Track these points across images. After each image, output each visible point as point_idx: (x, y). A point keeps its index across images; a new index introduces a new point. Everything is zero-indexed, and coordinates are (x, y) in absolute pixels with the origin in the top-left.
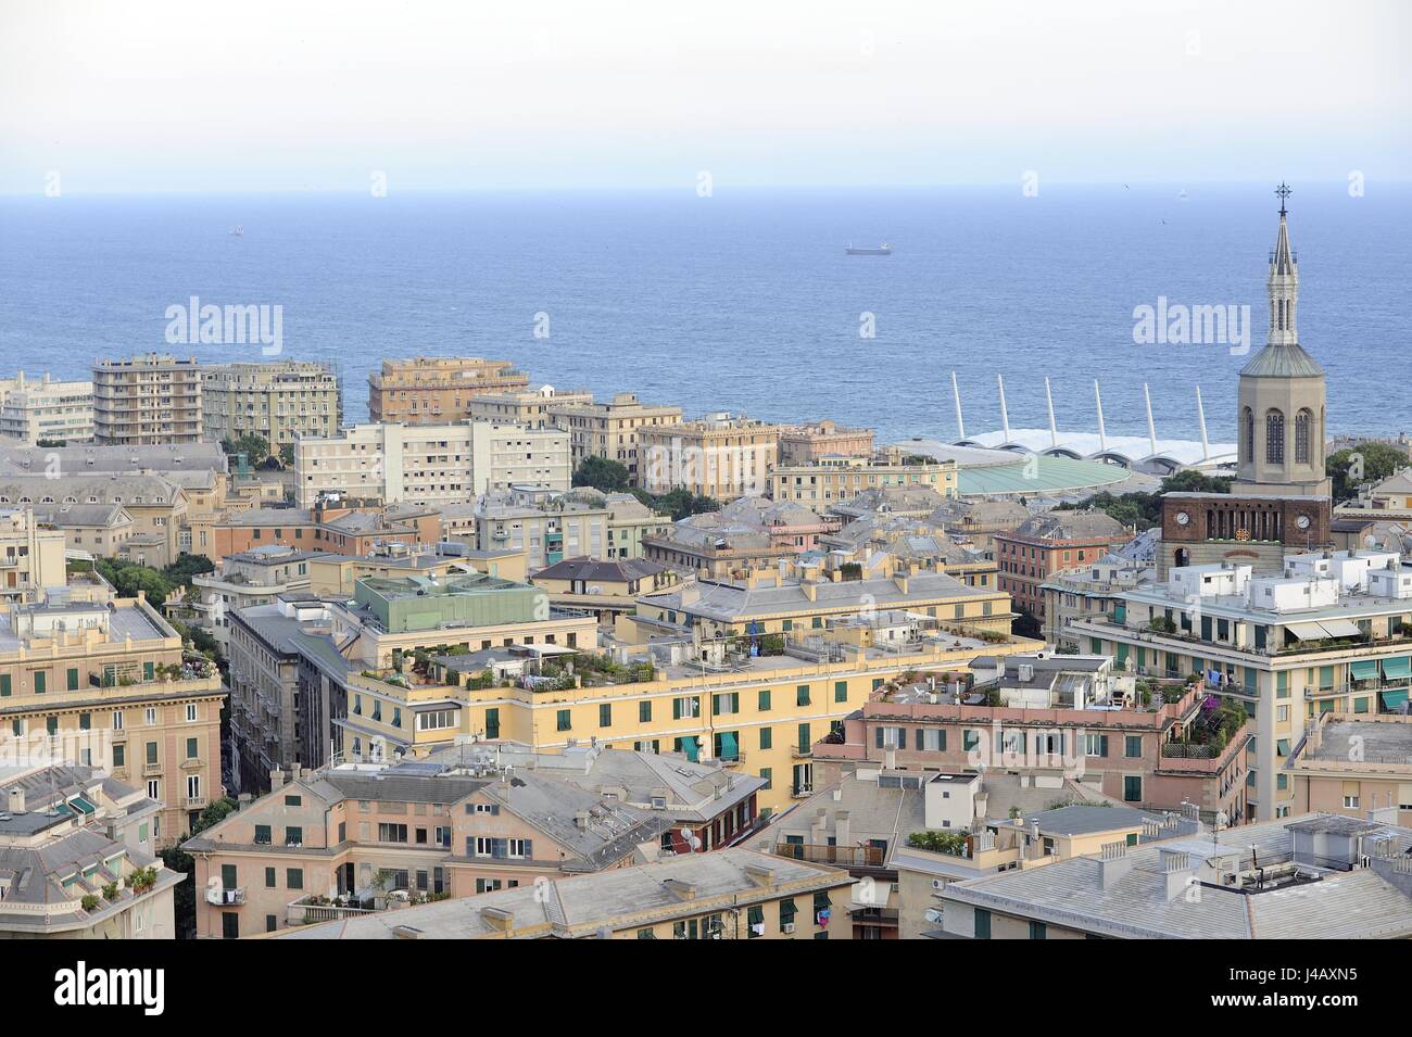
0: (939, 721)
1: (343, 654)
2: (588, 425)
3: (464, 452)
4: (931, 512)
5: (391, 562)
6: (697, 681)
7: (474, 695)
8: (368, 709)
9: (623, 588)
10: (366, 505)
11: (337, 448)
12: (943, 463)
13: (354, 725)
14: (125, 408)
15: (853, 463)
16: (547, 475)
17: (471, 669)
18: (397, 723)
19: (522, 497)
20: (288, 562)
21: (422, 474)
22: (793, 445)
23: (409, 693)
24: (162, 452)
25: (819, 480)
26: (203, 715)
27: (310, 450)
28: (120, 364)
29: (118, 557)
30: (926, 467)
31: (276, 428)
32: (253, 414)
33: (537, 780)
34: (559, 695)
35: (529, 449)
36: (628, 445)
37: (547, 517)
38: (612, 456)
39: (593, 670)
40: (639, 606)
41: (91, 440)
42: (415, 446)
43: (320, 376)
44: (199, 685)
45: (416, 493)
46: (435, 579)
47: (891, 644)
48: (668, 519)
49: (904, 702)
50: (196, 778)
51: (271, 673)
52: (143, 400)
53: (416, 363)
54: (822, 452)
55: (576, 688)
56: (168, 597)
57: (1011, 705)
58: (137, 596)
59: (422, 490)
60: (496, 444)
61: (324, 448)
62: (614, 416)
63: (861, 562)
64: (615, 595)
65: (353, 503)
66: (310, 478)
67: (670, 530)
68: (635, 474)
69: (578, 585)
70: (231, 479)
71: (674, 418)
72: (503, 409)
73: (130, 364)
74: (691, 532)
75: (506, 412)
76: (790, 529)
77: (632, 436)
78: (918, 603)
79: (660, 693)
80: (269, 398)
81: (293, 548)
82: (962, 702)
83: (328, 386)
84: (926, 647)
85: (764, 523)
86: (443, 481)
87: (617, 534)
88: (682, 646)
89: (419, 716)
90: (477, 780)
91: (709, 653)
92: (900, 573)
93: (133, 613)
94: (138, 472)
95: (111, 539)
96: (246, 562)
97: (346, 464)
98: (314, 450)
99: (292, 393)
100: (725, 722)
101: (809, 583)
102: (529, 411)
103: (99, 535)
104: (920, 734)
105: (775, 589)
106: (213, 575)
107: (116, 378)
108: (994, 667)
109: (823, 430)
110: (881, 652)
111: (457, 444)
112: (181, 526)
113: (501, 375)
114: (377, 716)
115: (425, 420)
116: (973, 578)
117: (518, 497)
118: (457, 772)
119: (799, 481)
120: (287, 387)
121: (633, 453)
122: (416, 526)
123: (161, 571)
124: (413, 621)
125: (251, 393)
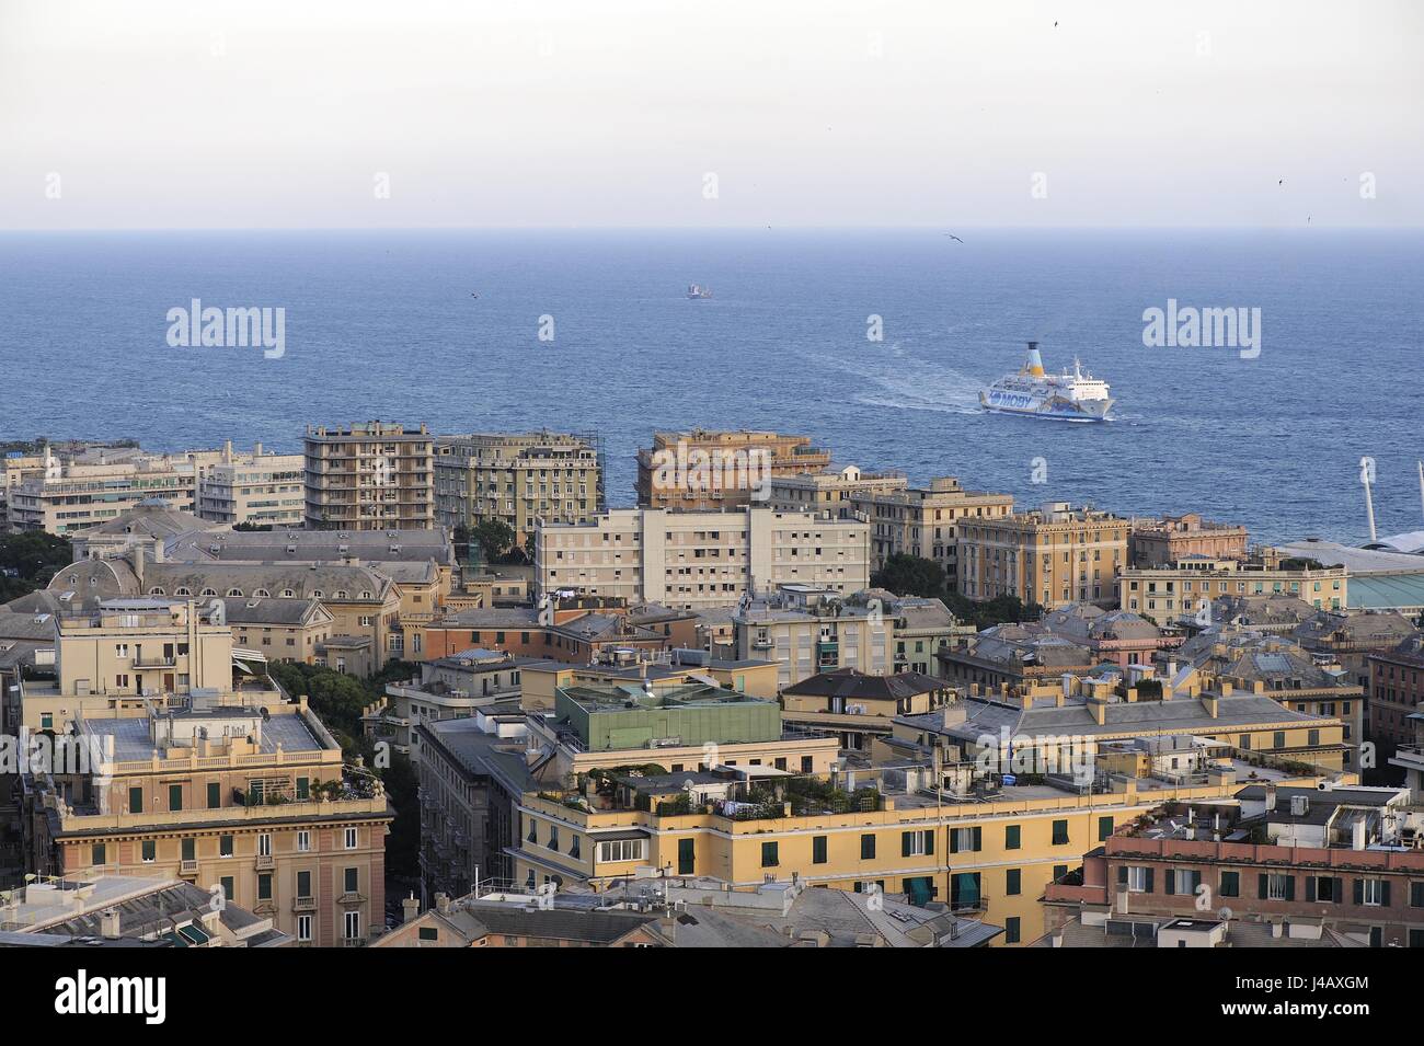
0: (1193, 859)
1: (535, 775)
2: (898, 515)
3: (740, 546)
4: (1295, 625)
5: (617, 672)
6: (930, 812)
7: (664, 822)
8: (544, 836)
9: (889, 708)
10: (606, 606)
11: (587, 538)
12: (1329, 568)
13: (528, 855)
14: (340, 486)
15: (1219, 566)
16: (840, 575)
17: (663, 791)
18: (575, 853)
19: (792, 599)
20: (499, 669)
21: (688, 571)
22: (1147, 544)
23: (590, 818)
24: (378, 539)
25: (1176, 586)
26: (364, 841)
27: (555, 539)
28: (337, 434)
29: (313, 663)
30: (1307, 573)
31: (523, 514)
32: (495, 497)
33: (712, 918)
34: (764, 824)
35: (818, 543)
36: (946, 540)
37: (819, 622)
38: (926, 552)
39: (807, 795)
40: (896, 727)
41: (302, 525)
42: (681, 537)
43: (578, 451)
44: (360, 806)
45: (681, 594)
46: (651, 690)
47: (1174, 774)
48: (973, 629)
49: (1156, 837)
50: (356, 915)
51: (460, 798)
52: (363, 477)
53: (694, 437)
54: (1182, 550)
55: (785, 816)
56: (366, 710)
57: (1280, 843)
58: (299, 703)
59: (689, 590)
60: (778, 535)
61: (571, 538)
62: (929, 505)
63: (1162, 680)
64: (880, 715)
65: (591, 603)
66: (553, 573)
67: (971, 641)
68: (952, 576)
69: (837, 703)
70: (459, 573)
71: (1004, 509)
72: (796, 494)
73: (348, 434)
74: (997, 644)
75: (800, 498)
76: (1122, 643)
77: (952, 529)
78: (1228, 729)
79: (887, 824)
80: (515, 478)
81: (505, 653)
82: (1222, 840)
83: (587, 464)
84: (1211, 778)
85: (1090, 636)
86: (713, 580)
87: (910, 646)
88: (920, 771)
89: (600, 845)
90: (641, 916)
91: (952, 780)
92: (1209, 693)
93: (293, 722)
94: (342, 562)
95: (305, 641)
96: (449, 668)
97: (597, 558)
98: (559, 539)
99: (543, 472)
100: (964, 862)
101: (1097, 702)
102: (828, 498)
103: (291, 636)
104: (1170, 876)
105: (1055, 709)
106: (411, 683)
107: (331, 450)
108: (1264, 799)
109: (1186, 525)
110: (1158, 783)
111: (731, 536)
112: (391, 627)
113: (797, 453)
114: (554, 845)
115: (702, 506)
116: (1333, 705)
117: (787, 598)
118: (620, 906)
119: (1152, 587)
120: (537, 464)
121: (951, 550)
122: (667, 632)
123: (363, 680)
124: (617, 737)
125: (494, 471)
